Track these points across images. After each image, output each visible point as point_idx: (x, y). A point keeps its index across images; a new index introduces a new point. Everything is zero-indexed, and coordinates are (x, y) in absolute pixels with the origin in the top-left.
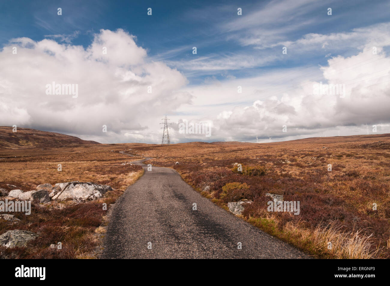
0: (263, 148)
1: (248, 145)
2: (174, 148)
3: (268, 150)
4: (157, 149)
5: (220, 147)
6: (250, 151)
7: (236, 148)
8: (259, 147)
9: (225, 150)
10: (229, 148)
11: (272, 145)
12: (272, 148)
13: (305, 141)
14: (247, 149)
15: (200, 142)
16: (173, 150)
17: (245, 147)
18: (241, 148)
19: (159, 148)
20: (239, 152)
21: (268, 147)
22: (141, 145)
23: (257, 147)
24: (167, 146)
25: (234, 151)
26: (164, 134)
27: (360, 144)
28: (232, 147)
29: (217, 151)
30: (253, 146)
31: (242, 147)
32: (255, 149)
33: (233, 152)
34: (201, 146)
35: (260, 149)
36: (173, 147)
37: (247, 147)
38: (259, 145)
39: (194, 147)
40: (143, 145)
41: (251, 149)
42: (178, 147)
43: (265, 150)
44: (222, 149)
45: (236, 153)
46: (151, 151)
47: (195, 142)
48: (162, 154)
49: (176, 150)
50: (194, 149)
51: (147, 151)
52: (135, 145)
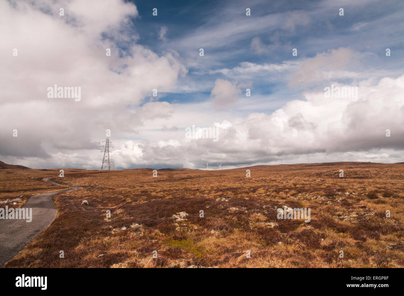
0: (215, 176)
1: (198, 172)
2: (115, 175)
3: (221, 178)
4: (93, 176)
5: (168, 174)
6: (201, 179)
7: (186, 175)
8: (210, 174)
9: (173, 177)
10: (178, 175)
11: (224, 172)
12: (224, 176)
13: (253, 168)
14: (198, 177)
15: (147, 169)
16: (113, 177)
17: (195, 174)
18: (191, 175)
19: (96, 175)
20: (189, 180)
21: (220, 174)
22: (79, 171)
23: (209, 175)
24: (106, 172)
25: (183, 179)
26: (104, 158)
27: (313, 173)
28: (182, 175)
29: (165, 179)
30: (204, 174)
31: (193, 175)
32: (207, 176)
33: (183, 181)
34: (147, 173)
35: (212, 176)
36: (114, 173)
37: (198, 174)
38: (211, 173)
39: (138, 174)
40: (82, 171)
41: (202, 177)
42: (120, 174)
43: (218, 178)
44: (169, 177)
45: (186, 181)
46: (85, 178)
47: (143, 169)
48: (97, 182)
49: (116, 177)
50: (138, 176)
51: (80, 178)
52: (72, 171)
